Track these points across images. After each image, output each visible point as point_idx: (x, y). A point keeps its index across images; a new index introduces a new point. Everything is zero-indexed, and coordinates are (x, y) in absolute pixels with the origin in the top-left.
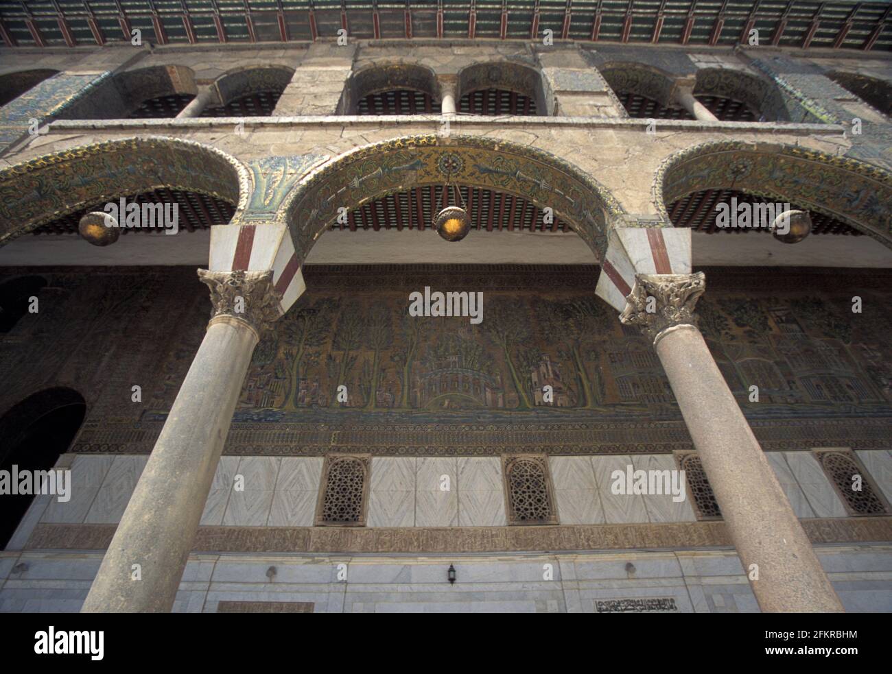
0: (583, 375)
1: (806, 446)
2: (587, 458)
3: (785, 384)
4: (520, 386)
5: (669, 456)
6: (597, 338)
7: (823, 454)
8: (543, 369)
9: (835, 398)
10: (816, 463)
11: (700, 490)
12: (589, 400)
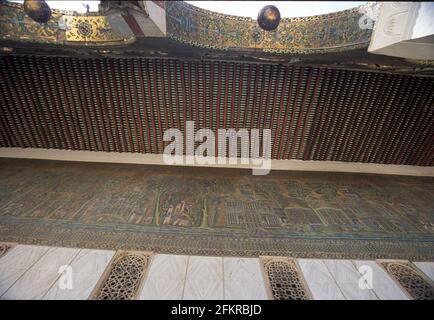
0: (205, 211)
1: (372, 257)
2: (186, 257)
3: (351, 221)
4: (157, 214)
5: (256, 260)
6: (223, 195)
7: (387, 264)
8: (179, 207)
9: (388, 229)
10: (383, 270)
11: (279, 286)
12: (204, 223)
